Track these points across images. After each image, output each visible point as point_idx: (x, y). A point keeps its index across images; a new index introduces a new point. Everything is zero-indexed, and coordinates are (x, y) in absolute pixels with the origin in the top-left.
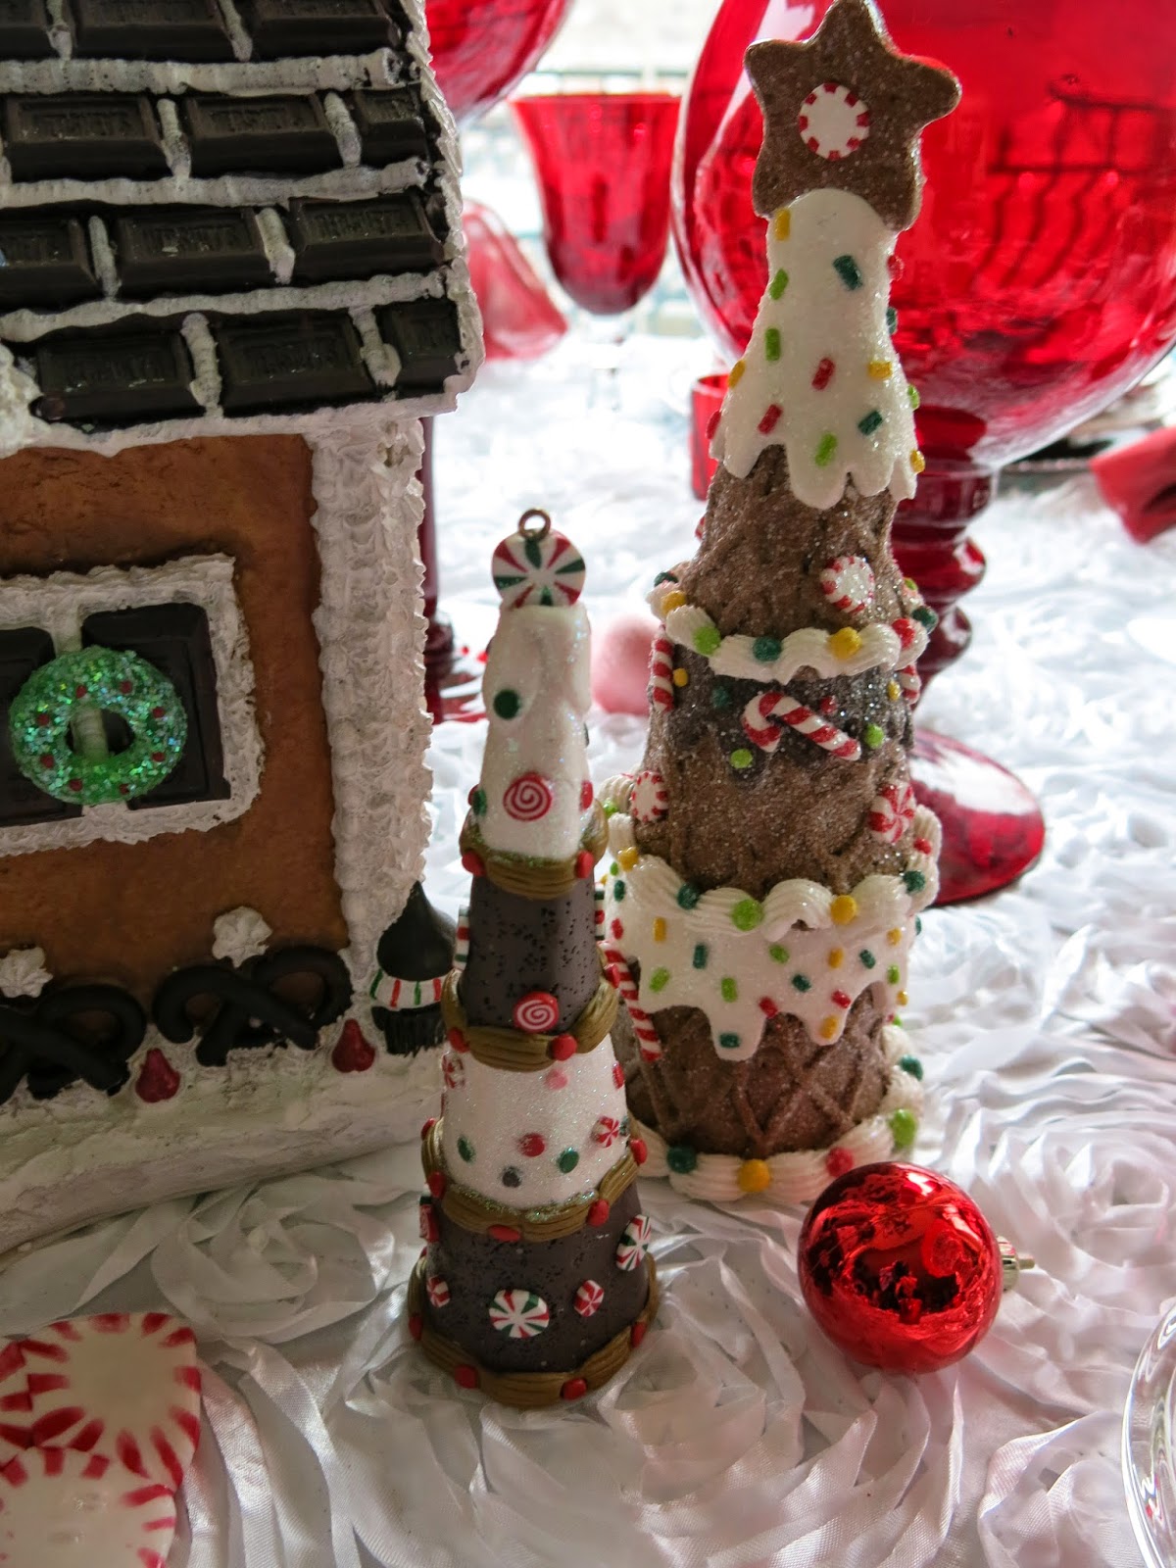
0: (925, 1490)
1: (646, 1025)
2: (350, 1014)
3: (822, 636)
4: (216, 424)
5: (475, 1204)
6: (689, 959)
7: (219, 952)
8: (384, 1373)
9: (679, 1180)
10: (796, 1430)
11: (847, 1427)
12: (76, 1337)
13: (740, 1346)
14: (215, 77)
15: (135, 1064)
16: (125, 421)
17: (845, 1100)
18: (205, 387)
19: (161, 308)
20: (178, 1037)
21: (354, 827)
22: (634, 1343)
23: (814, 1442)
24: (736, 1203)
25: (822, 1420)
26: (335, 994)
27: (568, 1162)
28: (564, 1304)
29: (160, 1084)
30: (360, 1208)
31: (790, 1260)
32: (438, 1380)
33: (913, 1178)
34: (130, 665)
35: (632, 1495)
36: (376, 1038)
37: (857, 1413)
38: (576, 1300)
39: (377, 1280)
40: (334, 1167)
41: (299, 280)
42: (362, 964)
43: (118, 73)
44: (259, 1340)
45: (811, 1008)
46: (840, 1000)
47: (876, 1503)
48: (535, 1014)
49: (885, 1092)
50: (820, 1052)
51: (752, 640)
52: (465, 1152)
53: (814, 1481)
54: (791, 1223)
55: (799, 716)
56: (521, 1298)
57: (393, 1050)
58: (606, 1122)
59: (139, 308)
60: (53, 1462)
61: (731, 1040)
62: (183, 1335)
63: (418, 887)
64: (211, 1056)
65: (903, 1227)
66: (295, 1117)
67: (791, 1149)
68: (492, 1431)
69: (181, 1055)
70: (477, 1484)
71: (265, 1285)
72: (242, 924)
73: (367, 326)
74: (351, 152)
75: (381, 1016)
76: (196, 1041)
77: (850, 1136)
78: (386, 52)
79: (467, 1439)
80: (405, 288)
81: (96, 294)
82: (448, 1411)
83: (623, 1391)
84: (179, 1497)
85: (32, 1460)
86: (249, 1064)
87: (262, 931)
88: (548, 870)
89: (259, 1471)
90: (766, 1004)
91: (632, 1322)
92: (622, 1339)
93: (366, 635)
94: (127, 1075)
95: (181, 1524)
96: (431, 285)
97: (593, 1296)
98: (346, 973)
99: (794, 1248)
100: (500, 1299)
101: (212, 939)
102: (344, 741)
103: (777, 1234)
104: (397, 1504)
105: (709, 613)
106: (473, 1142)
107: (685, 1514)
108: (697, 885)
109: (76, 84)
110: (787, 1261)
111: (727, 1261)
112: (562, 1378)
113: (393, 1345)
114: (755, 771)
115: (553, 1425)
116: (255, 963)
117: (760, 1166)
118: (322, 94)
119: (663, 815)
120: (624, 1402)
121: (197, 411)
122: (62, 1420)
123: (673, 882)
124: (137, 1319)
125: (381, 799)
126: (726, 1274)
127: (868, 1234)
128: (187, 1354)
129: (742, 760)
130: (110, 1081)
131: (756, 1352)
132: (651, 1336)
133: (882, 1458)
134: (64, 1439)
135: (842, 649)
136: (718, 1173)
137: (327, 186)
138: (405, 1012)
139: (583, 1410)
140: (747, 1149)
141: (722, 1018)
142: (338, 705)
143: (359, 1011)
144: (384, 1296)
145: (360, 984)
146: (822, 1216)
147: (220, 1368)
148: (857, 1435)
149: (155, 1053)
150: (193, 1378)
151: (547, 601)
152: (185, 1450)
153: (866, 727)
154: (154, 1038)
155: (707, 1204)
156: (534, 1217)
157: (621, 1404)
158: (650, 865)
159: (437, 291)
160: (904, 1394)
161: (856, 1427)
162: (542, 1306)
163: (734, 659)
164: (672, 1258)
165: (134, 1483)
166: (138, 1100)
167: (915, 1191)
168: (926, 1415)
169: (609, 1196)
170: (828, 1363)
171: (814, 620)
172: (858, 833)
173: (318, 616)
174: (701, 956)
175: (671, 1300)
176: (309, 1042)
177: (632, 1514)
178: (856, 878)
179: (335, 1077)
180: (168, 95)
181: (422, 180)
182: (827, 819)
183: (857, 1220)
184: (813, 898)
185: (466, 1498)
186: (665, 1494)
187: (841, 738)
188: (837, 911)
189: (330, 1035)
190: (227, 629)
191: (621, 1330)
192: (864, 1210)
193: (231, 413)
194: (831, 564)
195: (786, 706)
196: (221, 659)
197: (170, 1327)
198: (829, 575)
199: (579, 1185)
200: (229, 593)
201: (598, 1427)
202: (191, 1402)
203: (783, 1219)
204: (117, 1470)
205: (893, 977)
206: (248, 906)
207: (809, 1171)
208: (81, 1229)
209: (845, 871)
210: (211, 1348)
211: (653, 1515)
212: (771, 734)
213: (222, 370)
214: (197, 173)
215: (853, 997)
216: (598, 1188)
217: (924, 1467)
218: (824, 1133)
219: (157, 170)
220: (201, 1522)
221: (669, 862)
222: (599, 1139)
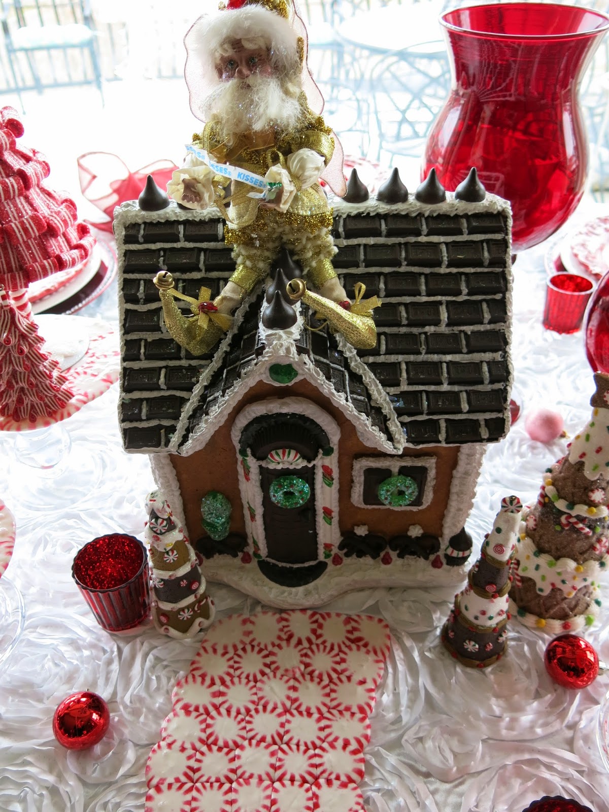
0: (563, 715)
1: (519, 578)
2: (438, 553)
3: (586, 507)
4: (444, 445)
5: (466, 620)
6: (534, 567)
7: (409, 534)
8: (435, 647)
9: (519, 618)
10: (533, 692)
11: (546, 695)
12: (362, 620)
13: (525, 667)
14: (457, 358)
15: (382, 554)
16: (423, 443)
17: (572, 610)
18: (442, 436)
19: (435, 417)
20: (394, 549)
21: (451, 515)
22: (498, 659)
23: (538, 695)
24: (534, 629)
25: (541, 691)
26: (435, 548)
27: (491, 618)
28: (483, 647)
29: (387, 561)
30: (432, 602)
31: (544, 648)
32: (447, 654)
33: (581, 642)
34: (408, 481)
35: (490, 695)
36: (444, 561)
37: (550, 692)
38: (485, 646)
39: (435, 624)
40: (426, 589)
41: (468, 412)
42: (444, 543)
43: (435, 358)
44: (404, 631)
45: (566, 588)
46: (574, 588)
47: (549, 714)
48: (491, 589)
49: (587, 608)
50: (566, 598)
51: (567, 503)
52: (466, 608)
53: (535, 704)
54: (548, 638)
55: (576, 523)
56: (473, 643)
57: (447, 564)
58: (502, 611)
59: (431, 417)
60: (358, 648)
61: (541, 590)
62: (387, 626)
63: (464, 528)
64: (401, 556)
65: (573, 653)
66: (420, 577)
67: (554, 618)
68: (458, 670)
69: (393, 554)
70: (453, 681)
71: (406, 617)
72: (417, 530)
73: (482, 423)
74: (487, 381)
75: (446, 556)
76: (398, 552)
77: (572, 619)
78: (500, 352)
79: (452, 670)
80: (494, 415)
81: (422, 413)
82: (449, 661)
83: (492, 670)
84: (385, 663)
85: (354, 646)
86: (410, 560)
87: (421, 531)
88: (500, 563)
89: (403, 663)
90: (553, 585)
91: (499, 654)
92: (495, 657)
93: (465, 478)
94: (379, 556)
95: (386, 669)
96: (500, 415)
97: (490, 646)
98: (439, 544)
99: (547, 644)
100: (467, 642)
101: (408, 530)
102: (453, 497)
103: (544, 640)
104: (434, 680)
105: (557, 490)
106: (469, 606)
107: (501, 702)
108: (540, 550)
109: (424, 360)
110: (543, 647)
111: (528, 644)
112: (478, 662)
113: (437, 642)
114: (561, 532)
115: (474, 672)
116: (417, 538)
117: (543, 621)
118: (482, 362)
119: (535, 530)
120: (492, 672)
121: (440, 442)
122: (359, 639)
123: (534, 548)
124: (376, 620)
125: (459, 510)
126: (526, 648)
127: (564, 652)
128: (388, 631)
129: (558, 528)
130: (375, 556)
131: (529, 671)
132: (502, 658)
133: (554, 705)
134: (361, 643)
135: (591, 512)
136: (531, 620)
137: (479, 388)
138: (454, 557)
139: (481, 671)
140: (540, 616)
141: (540, 584)
142: (454, 489)
143: (441, 553)
144: (436, 628)
145: (443, 547)
146: (555, 643)
147: (395, 635)
148: (549, 697)
149: (387, 553)
150: (389, 637)
151: (512, 512)
152: (387, 654)
153: (595, 527)
154: (388, 550)
155: (526, 627)
156: (480, 628)
157: (492, 673)
158: (528, 541)
159: (501, 416)
160: (565, 692)
161: (549, 696)
162: (477, 646)
163: (561, 505)
164: (513, 639)
165: (375, 658)
166: (381, 563)
167: (580, 646)
168: (568, 699)
169: (499, 626)
170: (547, 679)
171: (585, 503)
172: (587, 550)
173: (454, 472)
174: (537, 567)
175: (510, 651)
176: (426, 558)
177: (489, 699)
178: (585, 560)
179: (431, 568)
180: (445, 362)
181: (502, 387)
182: (580, 545)
183: (563, 648)
184: (572, 564)
185: (450, 683)
186: (497, 696)
187: (587, 530)
188: (577, 569)
189: (432, 557)
190: (432, 473)
191: (495, 655)
192: (565, 646)
193: (447, 443)
194: (592, 491)
195: (573, 520)
196: (429, 479)
197: (383, 623)
198: (591, 494)
199: (493, 623)
200: (434, 465)
201: (484, 676)
202: (388, 643)
203: (546, 636)
204: (372, 653)
205: (592, 584)
206: (419, 524)
207: (557, 626)
208: (362, 590)
209: (582, 558)
210: (392, 630)
211: (493, 701)
212: (567, 525)
213: (447, 432)
214: (449, 384)
215: (578, 588)
216: (497, 624)
217: (564, 709)
218: (564, 617)
219: (440, 383)
220: (390, 670)
221: (534, 542)
222: (499, 614)
